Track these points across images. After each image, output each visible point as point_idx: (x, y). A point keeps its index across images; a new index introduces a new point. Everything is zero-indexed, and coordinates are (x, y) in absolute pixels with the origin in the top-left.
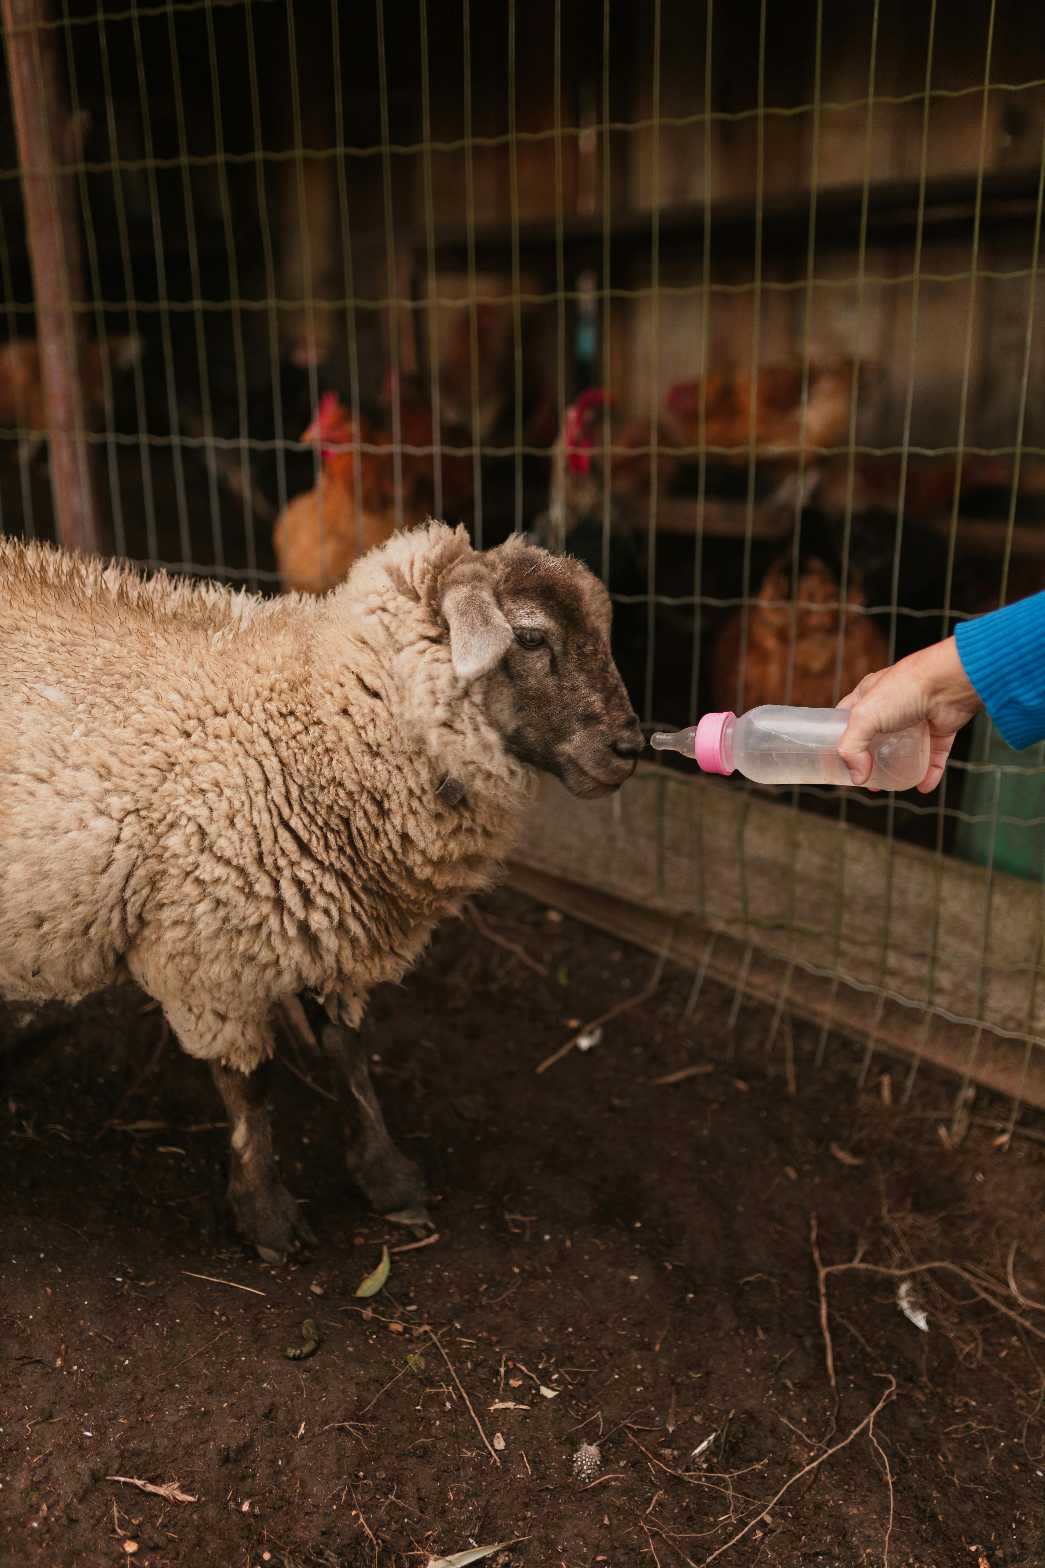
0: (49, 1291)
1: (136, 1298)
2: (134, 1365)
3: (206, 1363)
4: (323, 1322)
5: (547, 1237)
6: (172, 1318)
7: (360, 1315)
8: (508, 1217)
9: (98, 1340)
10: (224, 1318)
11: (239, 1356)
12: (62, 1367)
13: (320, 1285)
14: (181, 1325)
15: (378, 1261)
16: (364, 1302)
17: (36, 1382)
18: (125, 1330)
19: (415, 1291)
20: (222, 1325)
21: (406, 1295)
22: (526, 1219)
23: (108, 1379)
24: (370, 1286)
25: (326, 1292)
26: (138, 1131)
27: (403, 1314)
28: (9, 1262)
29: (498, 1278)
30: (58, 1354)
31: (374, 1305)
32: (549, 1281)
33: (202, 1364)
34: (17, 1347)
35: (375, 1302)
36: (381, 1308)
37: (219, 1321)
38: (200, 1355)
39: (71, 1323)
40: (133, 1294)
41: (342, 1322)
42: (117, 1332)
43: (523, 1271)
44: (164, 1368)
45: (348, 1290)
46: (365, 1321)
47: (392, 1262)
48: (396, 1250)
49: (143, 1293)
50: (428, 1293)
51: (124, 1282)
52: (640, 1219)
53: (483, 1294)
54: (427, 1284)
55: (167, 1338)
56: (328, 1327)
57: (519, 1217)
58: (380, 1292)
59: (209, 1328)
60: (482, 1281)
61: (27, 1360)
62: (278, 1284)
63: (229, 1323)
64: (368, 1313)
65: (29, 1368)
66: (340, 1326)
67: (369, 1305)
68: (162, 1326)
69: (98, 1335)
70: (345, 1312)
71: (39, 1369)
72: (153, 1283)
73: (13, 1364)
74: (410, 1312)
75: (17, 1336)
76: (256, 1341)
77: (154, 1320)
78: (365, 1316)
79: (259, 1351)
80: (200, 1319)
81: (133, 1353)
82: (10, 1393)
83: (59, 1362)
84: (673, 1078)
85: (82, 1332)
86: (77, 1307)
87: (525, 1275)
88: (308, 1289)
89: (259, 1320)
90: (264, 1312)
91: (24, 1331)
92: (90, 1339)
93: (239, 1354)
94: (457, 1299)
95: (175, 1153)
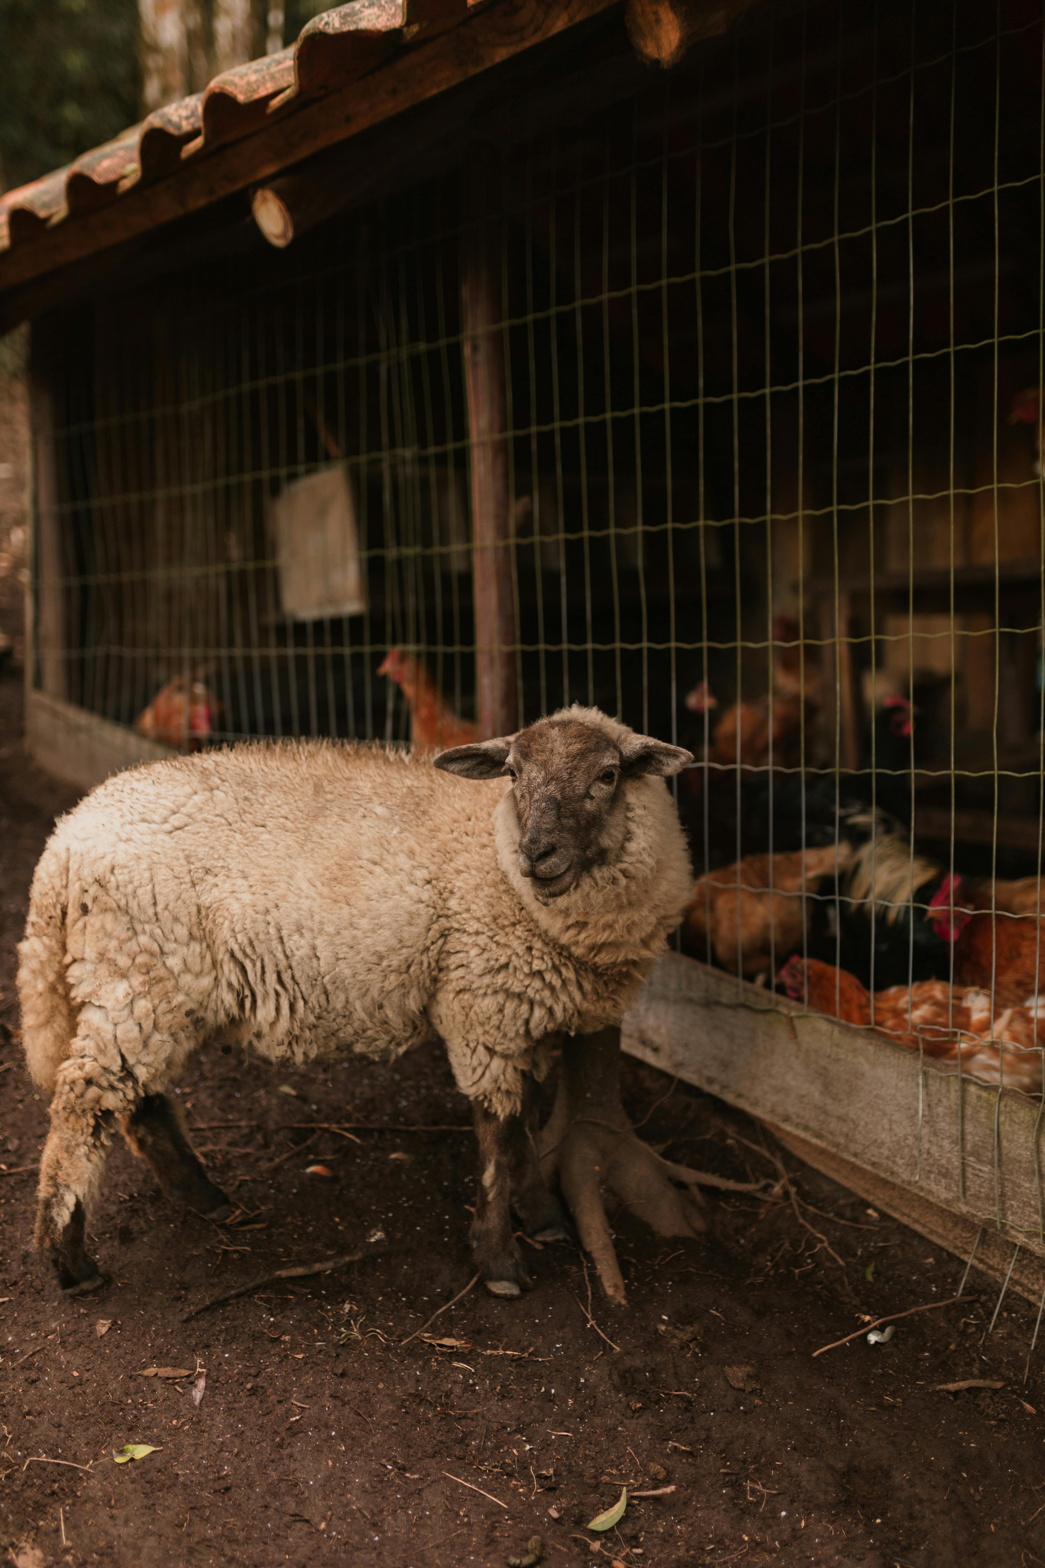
0: (330, 1463)
1: (398, 1485)
2: (381, 1543)
3: (440, 1555)
4: (551, 1542)
5: (783, 1513)
6: (424, 1509)
7: (587, 1546)
8: (749, 1485)
9: (358, 1515)
10: (466, 1520)
11: (469, 1555)
12: (324, 1531)
13: (558, 1510)
14: (430, 1517)
15: (617, 1499)
16: (595, 1535)
17: (301, 1538)
18: (382, 1511)
19: (645, 1537)
20: (464, 1525)
21: (636, 1537)
22: (765, 1491)
23: (358, 1549)
24: (603, 1521)
25: (560, 1518)
26: (441, 1346)
27: (627, 1554)
28: (306, 1433)
29: (727, 1542)
30: (324, 1518)
31: (604, 1541)
32: (774, 1555)
33: (436, 1555)
34: (294, 1505)
35: (606, 1537)
36: (609, 1545)
37: (462, 1521)
38: (437, 1547)
39: (342, 1495)
40: (397, 1481)
41: (569, 1548)
42: (375, 1511)
43: (752, 1540)
44: (405, 1551)
45: (581, 1520)
46: (591, 1552)
47: (629, 1505)
48: (636, 1494)
49: (406, 1483)
50: (656, 1541)
51: (392, 1470)
52: (882, 1515)
53: (709, 1554)
54: (658, 1532)
55: (415, 1525)
56: (554, 1548)
57: (759, 1487)
58: (611, 1530)
59: (452, 1525)
60: (711, 1542)
61: (298, 1517)
62: (521, 1501)
63: (469, 1524)
64: (596, 1546)
65: (299, 1525)
66: (565, 1550)
67: (599, 1539)
68: (413, 1515)
69: (359, 1510)
70: (575, 1540)
71: (306, 1527)
72: (416, 1476)
73: (287, 1518)
74: (636, 1554)
75: (297, 1496)
76: (487, 1545)
77: (408, 1508)
78: (591, 1548)
79: (488, 1554)
80: (446, 1515)
81: (383, 1532)
82: (279, 1542)
83: (323, 1526)
84: (952, 1387)
85: (348, 1504)
86: (349, 1482)
87: (753, 1544)
88: (547, 1511)
89: (495, 1528)
90: (499, 1522)
91: (303, 1493)
92: (352, 1512)
93: (470, 1553)
94: (681, 1553)
95: (466, 1370)
